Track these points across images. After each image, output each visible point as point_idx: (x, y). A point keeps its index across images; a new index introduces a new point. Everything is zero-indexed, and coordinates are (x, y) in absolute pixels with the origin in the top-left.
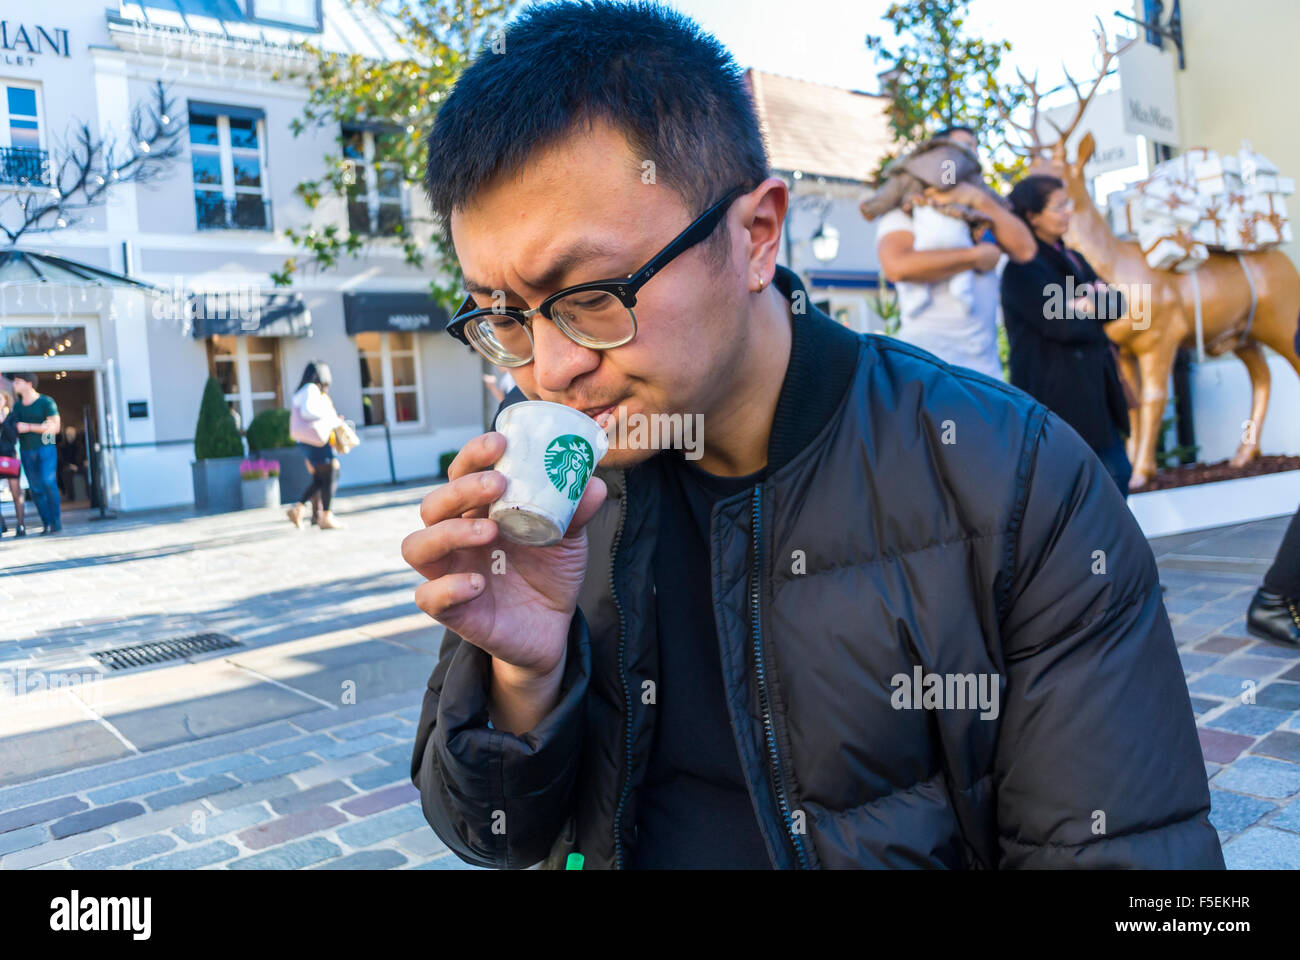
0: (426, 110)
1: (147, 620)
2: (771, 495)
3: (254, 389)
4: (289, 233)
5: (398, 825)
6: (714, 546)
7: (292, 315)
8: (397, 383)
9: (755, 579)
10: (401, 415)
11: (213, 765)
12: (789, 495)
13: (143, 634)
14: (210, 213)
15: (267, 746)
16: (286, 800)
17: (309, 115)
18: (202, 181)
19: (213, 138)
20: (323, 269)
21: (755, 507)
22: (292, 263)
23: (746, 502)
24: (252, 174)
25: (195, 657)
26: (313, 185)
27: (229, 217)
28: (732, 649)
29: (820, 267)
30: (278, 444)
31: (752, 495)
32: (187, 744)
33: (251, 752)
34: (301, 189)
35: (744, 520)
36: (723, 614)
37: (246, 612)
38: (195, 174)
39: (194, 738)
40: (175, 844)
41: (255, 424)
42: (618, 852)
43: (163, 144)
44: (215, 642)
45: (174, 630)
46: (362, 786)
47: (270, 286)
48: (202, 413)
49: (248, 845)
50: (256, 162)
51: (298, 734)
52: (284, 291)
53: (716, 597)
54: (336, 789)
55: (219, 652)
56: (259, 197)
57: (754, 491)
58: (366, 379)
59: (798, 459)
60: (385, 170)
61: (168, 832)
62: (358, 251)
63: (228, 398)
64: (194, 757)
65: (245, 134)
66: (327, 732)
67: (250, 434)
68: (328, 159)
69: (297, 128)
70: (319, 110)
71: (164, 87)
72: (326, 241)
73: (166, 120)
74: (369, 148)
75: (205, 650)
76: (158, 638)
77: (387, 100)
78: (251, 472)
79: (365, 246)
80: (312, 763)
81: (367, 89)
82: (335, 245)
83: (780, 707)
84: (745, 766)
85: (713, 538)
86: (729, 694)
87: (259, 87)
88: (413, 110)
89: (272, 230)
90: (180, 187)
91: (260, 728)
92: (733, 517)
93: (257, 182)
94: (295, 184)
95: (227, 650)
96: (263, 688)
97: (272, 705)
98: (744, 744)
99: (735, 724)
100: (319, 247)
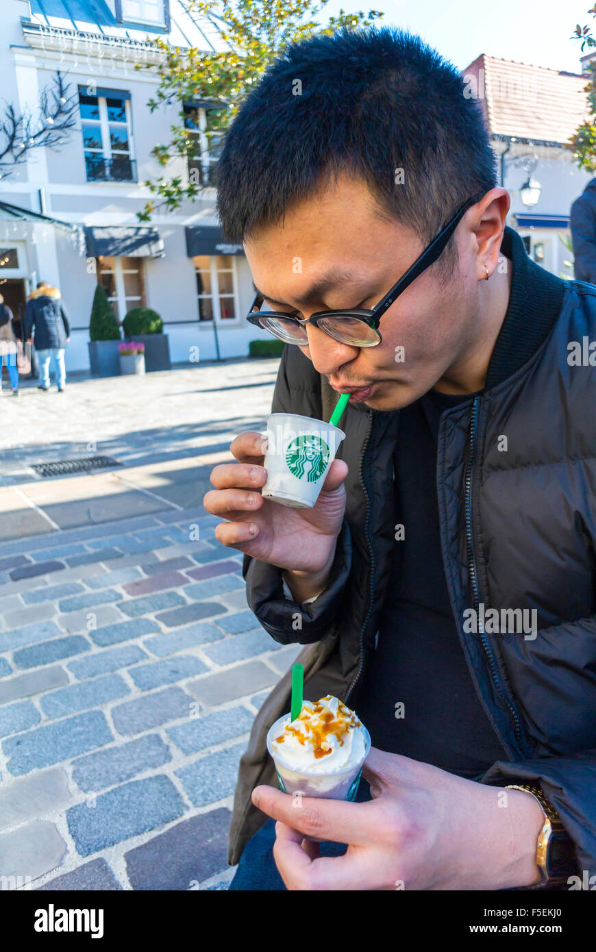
0: (243, 90)
1: (64, 446)
2: (486, 405)
3: (127, 294)
4: (148, 183)
5: (221, 588)
6: (440, 442)
7: (151, 243)
8: (221, 292)
9: (469, 467)
10: (224, 314)
11: (106, 540)
12: (501, 407)
13: (61, 455)
14: (95, 169)
15: (138, 531)
16: (151, 567)
17: (161, 95)
18: (89, 146)
19: (96, 114)
20: (171, 210)
21: (473, 415)
22: (150, 204)
23: (466, 410)
24: (122, 140)
25: (93, 471)
26: (164, 149)
27: (107, 172)
28: (448, 517)
29: (525, 211)
30: (143, 333)
31: (472, 405)
32: (90, 527)
33: (129, 534)
34: (156, 151)
35: (464, 423)
36: (444, 491)
37: (125, 443)
38: (85, 140)
39: (94, 523)
40: (83, 589)
41: (127, 317)
42: (361, 653)
43: (63, 118)
44: (105, 462)
45: (80, 453)
46: (199, 561)
47: (135, 222)
48: (93, 309)
49: (129, 593)
50: (125, 131)
51: (157, 524)
52: (146, 224)
53: (438, 480)
54: (183, 562)
55: (108, 468)
56: (128, 156)
57: (473, 402)
58: (200, 289)
59: (510, 379)
60: (214, 136)
61: (79, 582)
62: (195, 197)
63: (110, 299)
64: (93, 535)
65: (117, 111)
66: (177, 525)
67: (124, 324)
68: (174, 129)
69: (153, 105)
70: (167, 92)
71: (62, 75)
72: (173, 189)
73: (63, 100)
74: (202, 121)
75: (99, 466)
76: (70, 457)
77: (215, 83)
78: (125, 350)
79: (200, 193)
80: (166, 544)
81: (201, 75)
82: (180, 192)
83: (482, 560)
84: (452, 600)
85: (440, 436)
86: (444, 549)
87: (126, 75)
88: (234, 92)
89: (137, 182)
90: (74, 150)
91: (135, 519)
92: (456, 421)
93: (125, 146)
94: (152, 149)
95: (113, 468)
96: (135, 493)
97: (142, 505)
98: (453, 584)
99: (447, 570)
100: (168, 194)
